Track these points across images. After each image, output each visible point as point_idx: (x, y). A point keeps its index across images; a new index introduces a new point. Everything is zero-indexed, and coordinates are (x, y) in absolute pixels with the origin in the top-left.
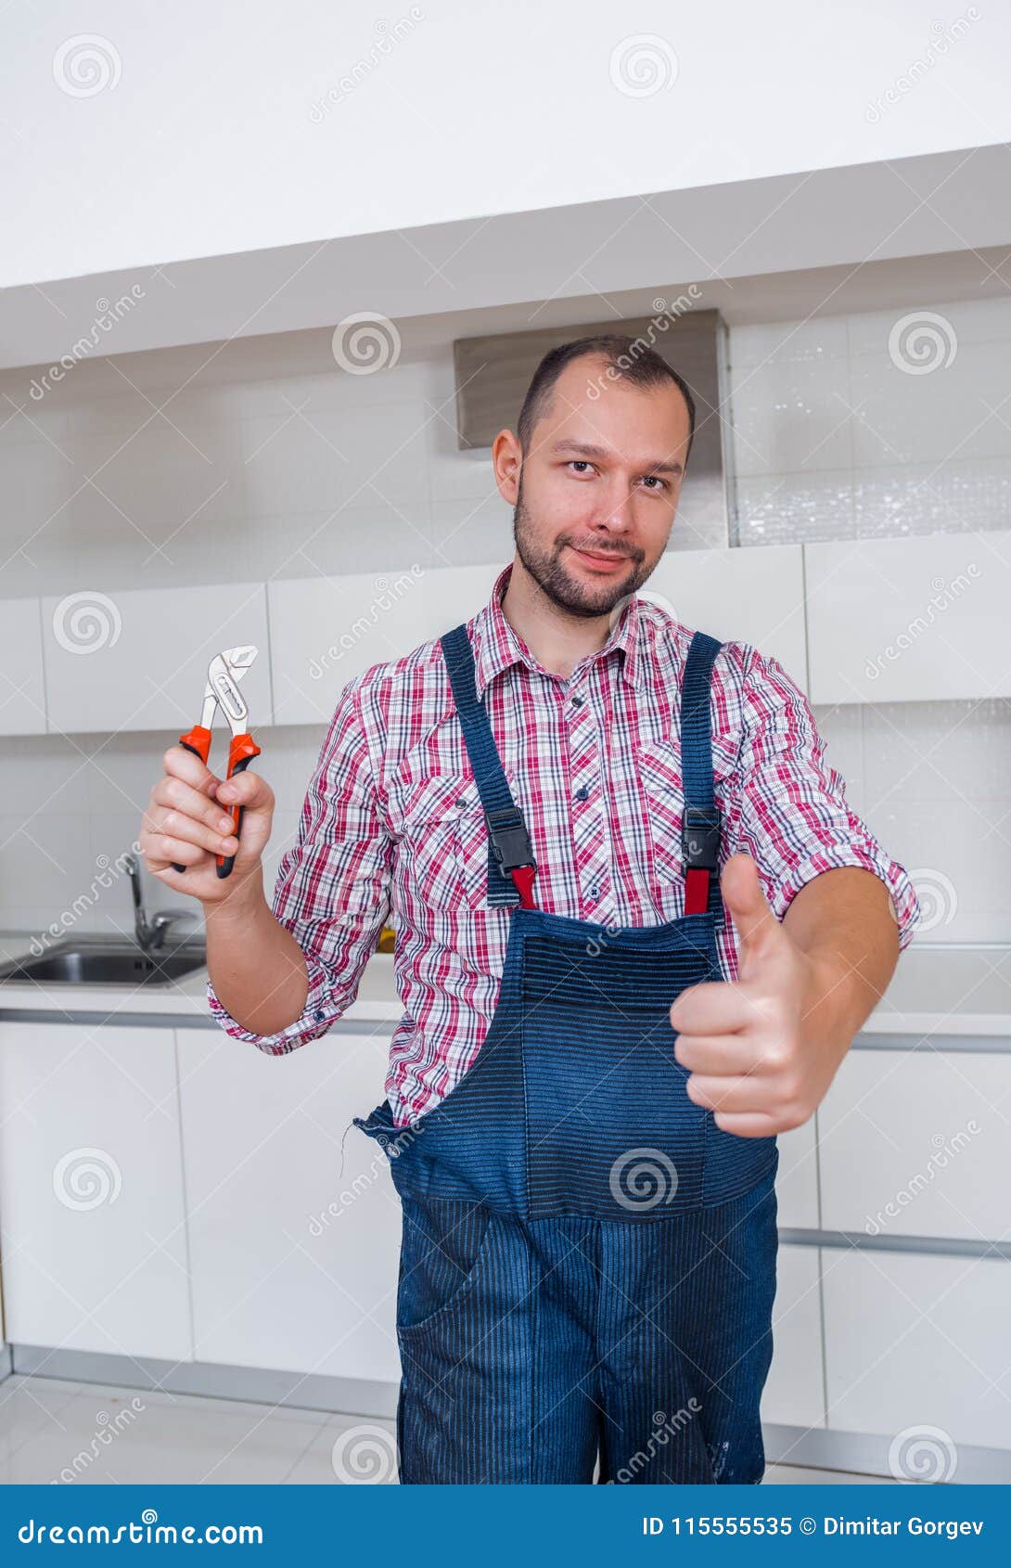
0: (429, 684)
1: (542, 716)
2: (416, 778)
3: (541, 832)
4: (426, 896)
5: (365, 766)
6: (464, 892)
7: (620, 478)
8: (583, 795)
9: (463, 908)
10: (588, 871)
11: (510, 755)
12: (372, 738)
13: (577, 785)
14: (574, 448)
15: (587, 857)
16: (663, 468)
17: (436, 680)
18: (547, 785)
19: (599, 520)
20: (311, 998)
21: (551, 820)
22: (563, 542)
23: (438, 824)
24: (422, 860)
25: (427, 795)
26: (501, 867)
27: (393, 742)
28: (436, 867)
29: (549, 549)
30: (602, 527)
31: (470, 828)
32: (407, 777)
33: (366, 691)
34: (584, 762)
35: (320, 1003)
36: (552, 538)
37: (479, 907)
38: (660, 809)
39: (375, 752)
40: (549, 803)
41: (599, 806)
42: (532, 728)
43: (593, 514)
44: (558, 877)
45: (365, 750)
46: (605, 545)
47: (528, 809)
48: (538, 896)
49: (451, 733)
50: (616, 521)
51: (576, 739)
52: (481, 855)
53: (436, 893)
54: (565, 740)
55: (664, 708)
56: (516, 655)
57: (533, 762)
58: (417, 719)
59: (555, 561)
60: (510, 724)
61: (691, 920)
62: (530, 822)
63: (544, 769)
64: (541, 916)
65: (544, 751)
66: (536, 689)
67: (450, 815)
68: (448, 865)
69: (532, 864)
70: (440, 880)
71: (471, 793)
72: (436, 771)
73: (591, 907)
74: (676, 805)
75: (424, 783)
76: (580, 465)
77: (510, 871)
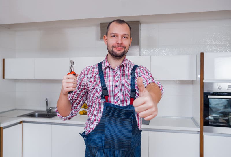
0: (95, 69)
1: (111, 74)
3: (110, 91)
4: (92, 99)
6: (98, 99)
7: (120, 37)
8: (116, 86)
9: (97, 101)
10: (116, 97)
11: (106, 80)
13: (116, 84)
15: (116, 95)
16: (125, 35)
18: (111, 84)
21: (111, 89)
22: (113, 47)
23: (95, 88)
24: (92, 94)
26: (103, 96)
28: (94, 95)
30: (118, 44)
31: (99, 90)
32: (91, 82)
33: (86, 69)
34: (117, 81)
36: (111, 47)
37: (100, 101)
38: (127, 89)
40: (111, 87)
41: (119, 88)
42: (110, 76)
44: (112, 98)
46: (119, 46)
47: (108, 87)
48: (109, 100)
49: (98, 76)
50: (120, 42)
51: (116, 78)
52: (101, 94)
53: (94, 99)
54: (114, 78)
55: (129, 74)
56: (108, 65)
58: (93, 73)
60: (106, 75)
61: (131, 105)
62: (108, 90)
63: (111, 82)
64: (109, 103)
65: (111, 79)
66: (111, 70)
67: (97, 87)
68: (96, 95)
69: (108, 95)
70: (95, 97)
71: (100, 85)
72: (95, 81)
73: (116, 102)
75: (93, 83)
76: (114, 36)
77: (105, 97)
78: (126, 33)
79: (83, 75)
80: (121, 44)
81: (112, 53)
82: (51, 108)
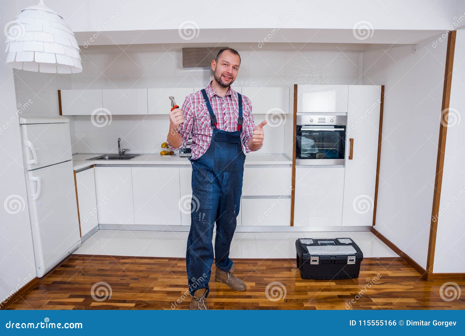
0: (200, 97)
1: (218, 103)
2: (200, 110)
3: (218, 118)
4: (201, 127)
6: (207, 126)
7: (231, 67)
8: (224, 114)
9: (207, 129)
10: (225, 124)
11: (213, 107)
13: (224, 112)
14: (225, 62)
15: (225, 122)
16: (236, 65)
17: (201, 96)
18: (219, 112)
19: (228, 72)
20: (183, 143)
21: (220, 117)
23: (203, 117)
24: (201, 122)
25: (202, 113)
26: (213, 123)
27: (196, 105)
28: (203, 123)
29: (220, 76)
30: (228, 73)
31: (208, 117)
32: (198, 110)
33: (190, 98)
34: (224, 109)
35: (184, 143)
36: (221, 74)
37: (209, 129)
38: (236, 116)
39: (192, 106)
40: (219, 115)
41: (227, 115)
42: (216, 104)
43: (227, 71)
44: (220, 125)
45: (191, 106)
46: (228, 75)
47: (216, 115)
48: (217, 127)
50: (230, 72)
51: (223, 106)
52: (210, 121)
53: (203, 127)
54: (221, 106)
55: (236, 104)
56: (215, 93)
57: (217, 109)
59: (221, 78)
60: (213, 103)
61: (238, 132)
62: (217, 117)
63: (219, 110)
64: (218, 130)
65: (218, 107)
66: (217, 98)
67: (205, 115)
68: (205, 123)
69: (217, 123)
70: (204, 125)
71: (208, 112)
72: (203, 109)
73: (225, 129)
74: (238, 117)
75: (201, 111)
76: (225, 64)
77: (214, 123)
79: (189, 103)
80: (231, 74)
81: (218, 80)
82: (124, 150)
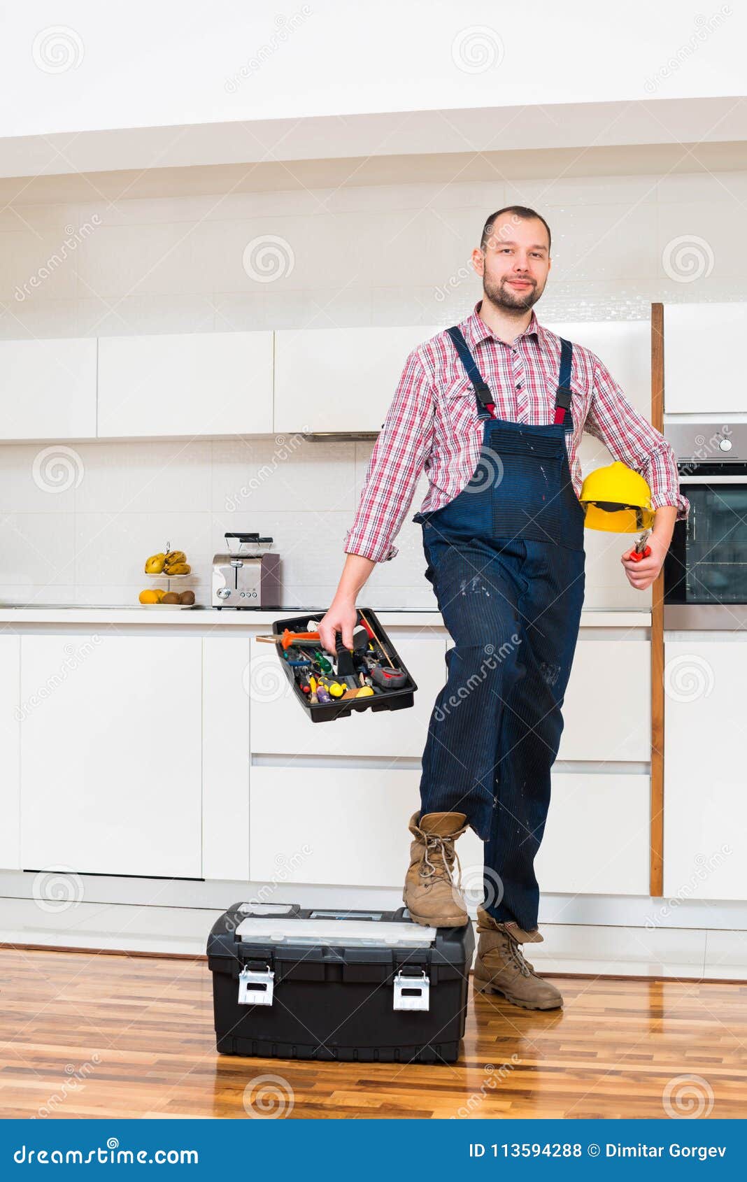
1: (499, 357)
2: (449, 380)
3: (502, 400)
4: (455, 427)
5: (425, 379)
6: (473, 423)
7: (522, 253)
8: (519, 387)
9: (472, 429)
11: (487, 372)
12: (426, 367)
13: (516, 383)
15: (522, 410)
16: (538, 247)
18: (503, 382)
21: (506, 396)
22: (505, 279)
23: (460, 397)
25: (455, 387)
26: (482, 403)
27: (437, 368)
28: (460, 416)
29: (499, 284)
30: (519, 270)
31: (474, 398)
32: (445, 380)
34: (519, 374)
36: (500, 279)
37: (478, 429)
39: (428, 372)
40: (504, 390)
41: (526, 392)
42: (495, 361)
43: (514, 267)
45: (424, 373)
46: (520, 277)
47: (494, 392)
49: (459, 363)
50: (523, 267)
51: (516, 365)
53: (459, 426)
54: (510, 366)
55: (553, 362)
56: (488, 334)
57: (497, 374)
58: (445, 357)
59: (502, 288)
60: (485, 359)
63: (501, 377)
64: (498, 422)
65: (501, 370)
66: (497, 347)
67: (465, 394)
68: (464, 413)
70: (462, 419)
71: (470, 385)
72: (458, 377)
75: (453, 383)
76: (506, 251)
78: (539, 244)
79: (418, 367)
80: (526, 271)
81: (498, 297)
